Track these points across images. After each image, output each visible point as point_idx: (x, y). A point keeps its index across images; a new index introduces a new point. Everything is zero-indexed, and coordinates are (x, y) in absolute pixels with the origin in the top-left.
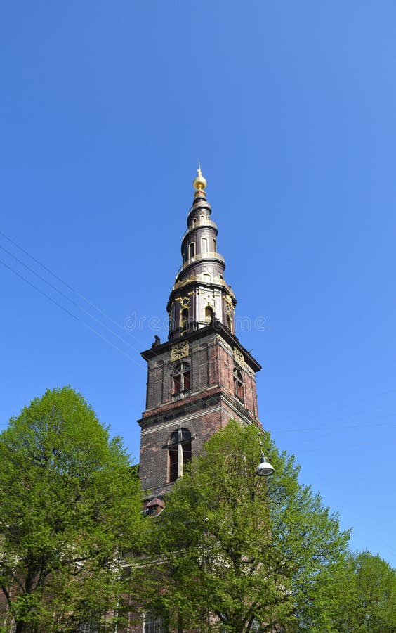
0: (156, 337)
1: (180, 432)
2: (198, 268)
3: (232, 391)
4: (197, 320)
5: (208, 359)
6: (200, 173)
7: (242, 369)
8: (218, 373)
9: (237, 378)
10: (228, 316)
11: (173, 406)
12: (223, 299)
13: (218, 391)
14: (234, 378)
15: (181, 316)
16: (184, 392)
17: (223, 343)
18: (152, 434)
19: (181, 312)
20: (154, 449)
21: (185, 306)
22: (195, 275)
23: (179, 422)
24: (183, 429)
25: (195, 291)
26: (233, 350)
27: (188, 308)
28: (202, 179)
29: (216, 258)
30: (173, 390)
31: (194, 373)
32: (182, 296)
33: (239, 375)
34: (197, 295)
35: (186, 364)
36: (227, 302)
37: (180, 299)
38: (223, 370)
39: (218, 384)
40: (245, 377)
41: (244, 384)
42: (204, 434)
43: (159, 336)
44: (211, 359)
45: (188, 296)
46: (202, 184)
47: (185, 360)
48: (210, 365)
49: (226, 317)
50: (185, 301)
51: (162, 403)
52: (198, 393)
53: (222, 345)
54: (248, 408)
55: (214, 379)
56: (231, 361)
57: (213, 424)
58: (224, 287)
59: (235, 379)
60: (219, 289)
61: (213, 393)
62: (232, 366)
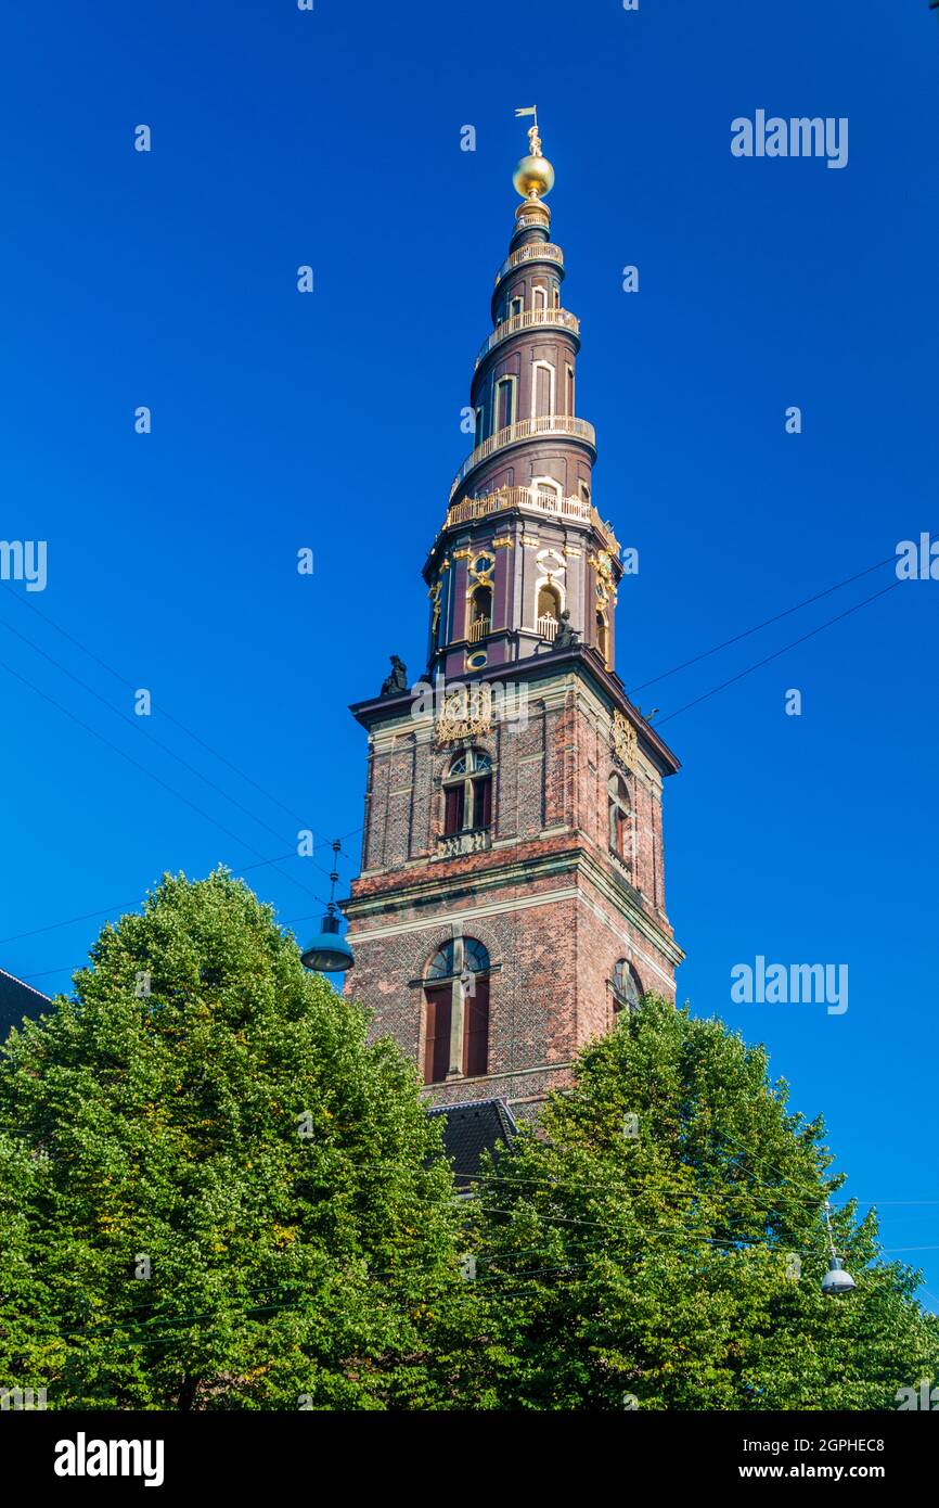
0: (394, 660)
1: (459, 944)
2: (522, 465)
3: (602, 841)
4: (516, 625)
5: (544, 748)
6: (535, 144)
7: (629, 773)
8: (571, 793)
9: (616, 799)
10: (598, 612)
11: (440, 872)
12: (589, 565)
13: (570, 845)
14: (610, 799)
15: (468, 606)
16: (471, 833)
17: (590, 701)
18: (383, 942)
19: (469, 594)
20: (384, 987)
21: (483, 578)
22: (512, 485)
23: (458, 919)
24: (466, 938)
25: (514, 538)
26: (612, 717)
27: (492, 584)
28: (541, 166)
29: (574, 434)
30: (442, 824)
31: (503, 784)
32: (476, 547)
33: (623, 792)
34: (519, 549)
35: (479, 752)
36: (600, 573)
37: (468, 556)
38: (585, 783)
39: (571, 822)
40: (637, 795)
41: (633, 815)
42: (526, 960)
43: (403, 660)
44: (552, 749)
45: (493, 550)
46: (540, 179)
47: (480, 741)
48: (551, 766)
49: (594, 620)
50: (483, 564)
51: (410, 859)
52: (513, 841)
53: (586, 711)
54: (641, 885)
55: (559, 807)
56: (604, 752)
57: (552, 934)
58: (594, 528)
59: (611, 802)
60: (582, 532)
61: (556, 847)
62: (606, 767)
